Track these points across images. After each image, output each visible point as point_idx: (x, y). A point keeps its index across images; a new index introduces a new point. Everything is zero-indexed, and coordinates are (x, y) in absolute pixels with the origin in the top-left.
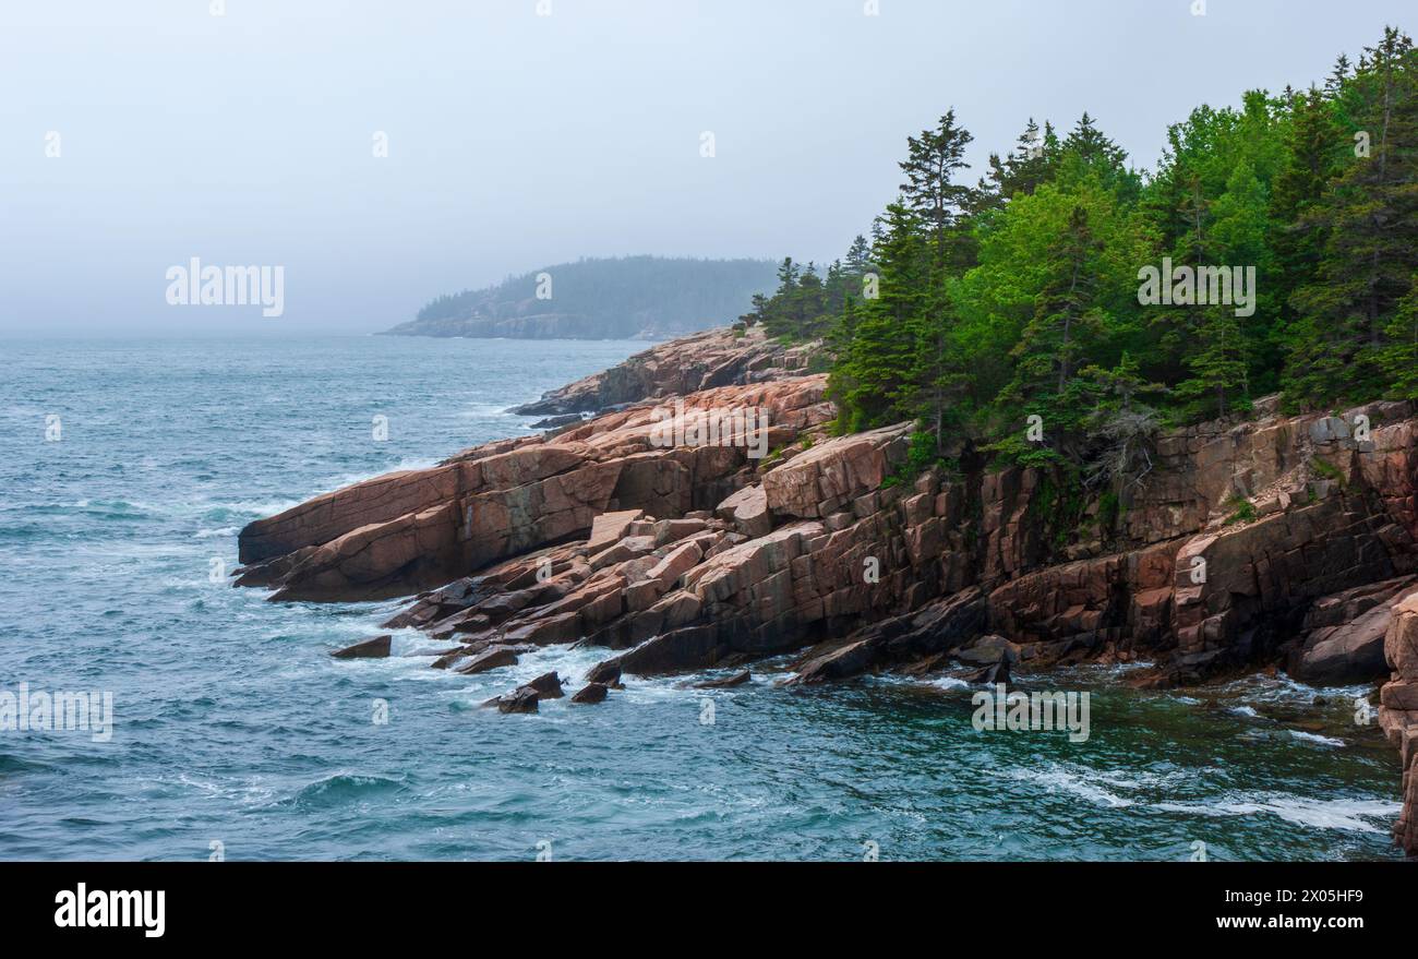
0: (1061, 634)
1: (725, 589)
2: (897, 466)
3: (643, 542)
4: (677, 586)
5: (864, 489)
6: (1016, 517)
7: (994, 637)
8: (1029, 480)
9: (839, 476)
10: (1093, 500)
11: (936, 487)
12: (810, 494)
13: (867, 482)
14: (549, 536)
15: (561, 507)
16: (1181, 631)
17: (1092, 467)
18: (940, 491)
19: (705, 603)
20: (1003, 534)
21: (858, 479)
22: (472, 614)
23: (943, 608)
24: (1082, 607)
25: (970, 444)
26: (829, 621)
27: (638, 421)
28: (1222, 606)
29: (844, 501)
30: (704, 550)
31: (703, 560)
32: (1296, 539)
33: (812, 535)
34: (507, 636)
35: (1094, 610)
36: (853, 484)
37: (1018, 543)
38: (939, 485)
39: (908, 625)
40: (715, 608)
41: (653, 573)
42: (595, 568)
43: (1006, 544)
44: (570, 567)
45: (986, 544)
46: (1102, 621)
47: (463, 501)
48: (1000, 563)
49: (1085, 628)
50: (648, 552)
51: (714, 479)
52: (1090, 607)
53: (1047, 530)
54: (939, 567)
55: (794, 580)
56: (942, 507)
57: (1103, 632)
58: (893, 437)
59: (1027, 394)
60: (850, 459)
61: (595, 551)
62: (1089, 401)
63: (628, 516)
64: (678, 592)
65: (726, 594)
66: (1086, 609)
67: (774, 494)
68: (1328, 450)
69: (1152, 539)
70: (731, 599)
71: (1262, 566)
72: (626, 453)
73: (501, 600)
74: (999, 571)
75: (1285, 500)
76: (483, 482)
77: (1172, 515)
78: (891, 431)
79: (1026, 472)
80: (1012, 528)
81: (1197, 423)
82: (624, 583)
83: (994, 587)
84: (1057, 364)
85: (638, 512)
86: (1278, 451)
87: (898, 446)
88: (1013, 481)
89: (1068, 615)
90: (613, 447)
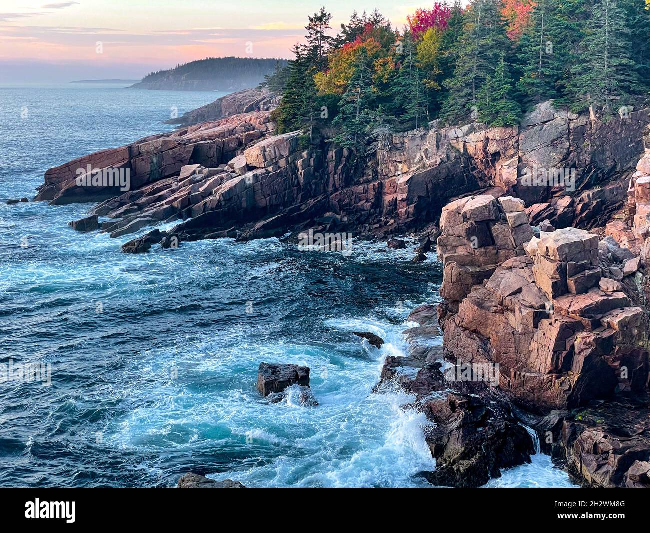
0: (357, 211)
1: (228, 196)
2: (295, 147)
3: (199, 176)
4: (211, 194)
5: (282, 156)
6: (340, 167)
7: (331, 213)
8: (346, 152)
9: (273, 151)
10: (370, 161)
11: (310, 156)
12: (262, 159)
13: (284, 153)
14: (166, 174)
15: (171, 163)
16: (400, 210)
17: (369, 148)
18: (312, 157)
19: (219, 201)
20: (336, 173)
21: (280, 153)
22: (131, 206)
23: (312, 202)
24: (365, 201)
25: (324, 138)
26: (268, 207)
27: (204, 128)
28: (415, 201)
29: (275, 161)
30: (222, 180)
31: (221, 184)
32: (443, 176)
33: (262, 174)
34: (144, 214)
35: (369, 202)
36: (278, 154)
37: (341, 177)
38: (311, 155)
39: (299, 208)
40: (223, 203)
41: (201, 189)
42: (180, 187)
43: (336, 178)
44: (171, 186)
45: (329, 177)
46: (373, 206)
47: (132, 160)
48: (334, 185)
49: (366, 209)
50: (201, 181)
51: (230, 151)
52: (368, 201)
53: (352, 172)
54: (311, 186)
55: (254, 192)
56: (312, 163)
57: (373, 210)
58: (294, 136)
59: (344, 119)
60: (278, 145)
61: (181, 180)
62: (368, 123)
63: (195, 167)
64: (210, 197)
65: (228, 197)
66: (366, 202)
67: (249, 158)
68: (455, 141)
69: (391, 175)
70: (230, 199)
71: (430, 186)
72: (196, 141)
73: (143, 200)
74: (334, 188)
75: (439, 160)
76: (140, 153)
77: (398, 166)
78: (294, 134)
79: (345, 149)
80: (339, 171)
81: (408, 131)
82: (190, 193)
83: (332, 194)
84: (356, 108)
85: (199, 165)
86: (437, 142)
87: (296, 140)
88: (340, 153)
89: (359, 204)
90: (192, 139)
